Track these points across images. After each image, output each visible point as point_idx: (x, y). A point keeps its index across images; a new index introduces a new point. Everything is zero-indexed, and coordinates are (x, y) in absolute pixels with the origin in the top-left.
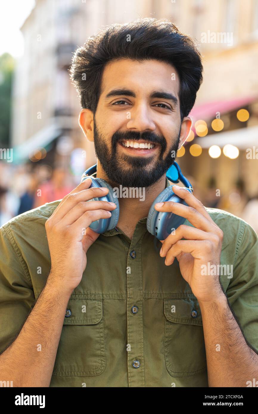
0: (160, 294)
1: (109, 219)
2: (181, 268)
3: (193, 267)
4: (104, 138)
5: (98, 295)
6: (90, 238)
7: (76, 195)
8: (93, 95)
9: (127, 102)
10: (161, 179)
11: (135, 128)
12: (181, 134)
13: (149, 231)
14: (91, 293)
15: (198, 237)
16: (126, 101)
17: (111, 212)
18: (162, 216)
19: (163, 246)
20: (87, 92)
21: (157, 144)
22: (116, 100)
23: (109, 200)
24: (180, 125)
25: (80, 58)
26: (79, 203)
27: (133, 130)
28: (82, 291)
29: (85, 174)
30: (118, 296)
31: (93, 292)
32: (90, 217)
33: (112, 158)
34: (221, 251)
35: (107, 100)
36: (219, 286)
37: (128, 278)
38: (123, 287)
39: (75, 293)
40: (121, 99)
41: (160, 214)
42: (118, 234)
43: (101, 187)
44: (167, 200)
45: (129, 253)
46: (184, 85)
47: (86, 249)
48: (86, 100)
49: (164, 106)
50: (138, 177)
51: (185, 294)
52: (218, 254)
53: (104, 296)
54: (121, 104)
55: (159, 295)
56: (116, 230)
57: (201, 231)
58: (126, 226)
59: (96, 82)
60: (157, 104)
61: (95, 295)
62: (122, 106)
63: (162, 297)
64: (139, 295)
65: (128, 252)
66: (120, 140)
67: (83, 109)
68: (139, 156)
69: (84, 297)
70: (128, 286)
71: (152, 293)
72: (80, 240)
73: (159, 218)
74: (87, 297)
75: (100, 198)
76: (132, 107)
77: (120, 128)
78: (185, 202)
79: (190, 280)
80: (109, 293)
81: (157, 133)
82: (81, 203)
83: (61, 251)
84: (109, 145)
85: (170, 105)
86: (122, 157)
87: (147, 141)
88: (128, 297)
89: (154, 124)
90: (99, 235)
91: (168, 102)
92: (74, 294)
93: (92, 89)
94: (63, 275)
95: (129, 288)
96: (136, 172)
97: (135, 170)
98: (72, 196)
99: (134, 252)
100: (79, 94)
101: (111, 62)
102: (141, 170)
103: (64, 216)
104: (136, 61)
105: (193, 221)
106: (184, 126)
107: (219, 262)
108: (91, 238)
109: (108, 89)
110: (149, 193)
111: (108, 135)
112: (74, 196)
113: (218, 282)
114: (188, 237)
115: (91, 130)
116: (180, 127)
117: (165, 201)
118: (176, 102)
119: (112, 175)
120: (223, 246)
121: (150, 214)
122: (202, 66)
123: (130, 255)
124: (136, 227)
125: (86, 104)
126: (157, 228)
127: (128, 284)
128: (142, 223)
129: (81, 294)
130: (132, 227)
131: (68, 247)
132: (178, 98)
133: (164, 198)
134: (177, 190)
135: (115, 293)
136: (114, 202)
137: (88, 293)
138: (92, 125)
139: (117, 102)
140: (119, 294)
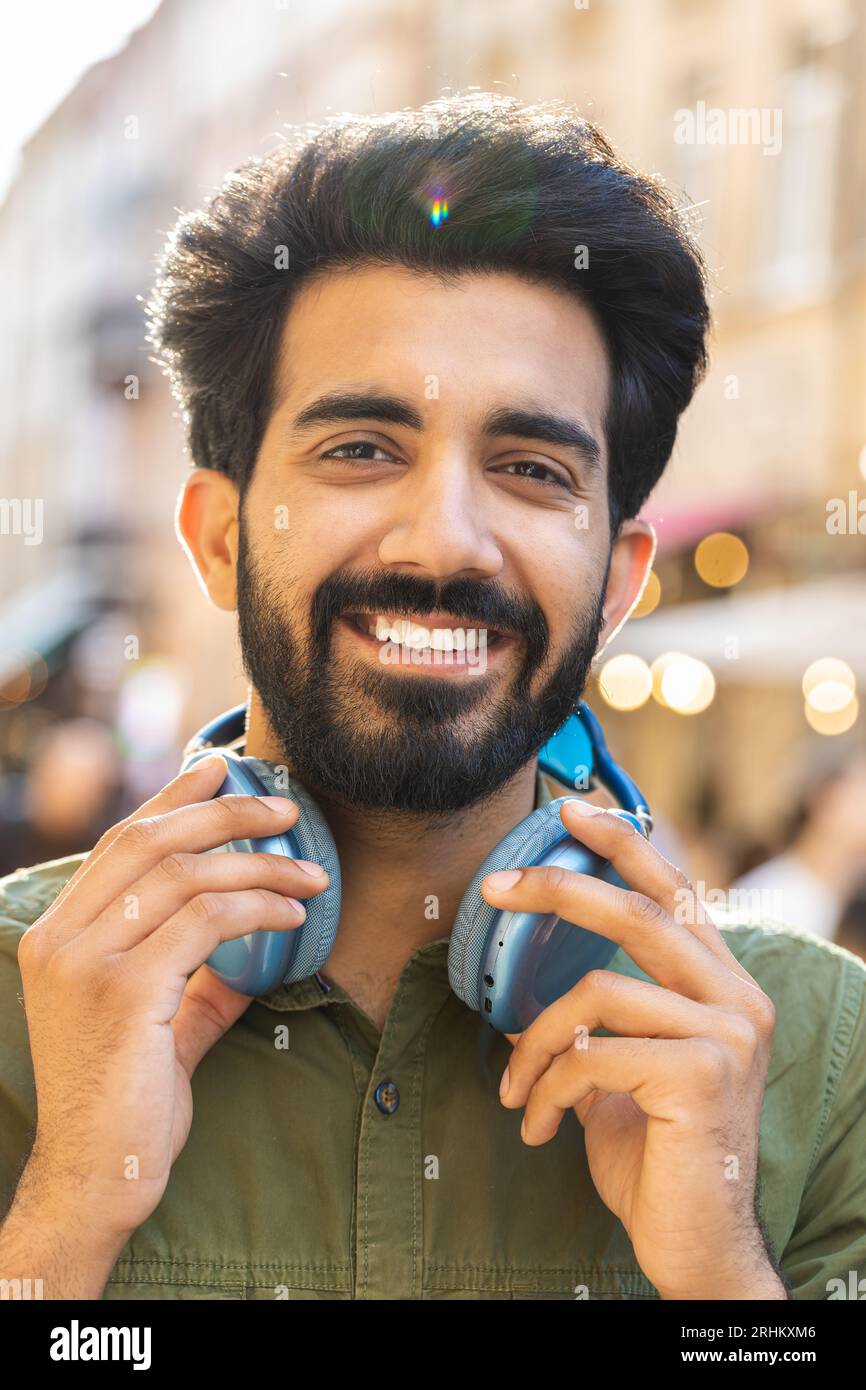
0: (498, 1271)
1: (295, 936)
2: (590, 1153)
3: (642, 1153)
4: (278, 596)
5: (233, 1270)
6: (213, 1013)
7: (155, 825)
8: (242, 413)
9: (384, 451)
10: (515, 781)
11: (415, 564)
12: (608, 592)
13: (459, 993)
14: (203, 1257)
15: (666, 1024)
16: (382, 446)
17: (304, 902)
18: (512, 930)
19: (515, 1057)
20: (214, 399)
21: (507, 631)
22: (336, 439)
23: (298, 852)
24: (605, 557)
25: (191, 258)
26: (167, 859)
27: (404, 571)
28: (162, 1250)
29: (201, 740)
30: (315, 1273)
31: (211, 1254)
32: (213, 920)
33: (313, 682)
34: (766, 1089)
35: (301, 439)
36: (752, 1239)
37: (363, 1197)
38: (339, 1238)
39: (133, 1256)
40: (359, 434)
41: (506, 918)
42: (331, 1005)
43: (266, 793)
44: (538, 862)
45: (370, 1090)
46: (630, 385)
47: (193, 1060)
48: (211, 433)
49: (540, 472)
50: (423, 765)
51: (604, 1275)
52: (752, 1099)
53: (258, 1273)
54: (360, 456)
55: (494, 1274)
56: (323, 988)
57: (680, 998)
58: (362, 973)
59: (255, 359)
60: (510, 465)
61: (218, 1267)
62: (361, 468)
63: (507, 1283)
64: (405, 1273)
65: (365, 1087)
66: (350, 610)
67: (197, 470)
68: (429, 674)
69: (170, 1273)
70: (360, 1233)
71: (461, 1264)
72: (167, 1019)
73: (498, 938)
74: (181, 1276)
75: (260, 841)
76: (405, 473)
77: (351, 558)
78: (613, 867)
79: (627, 1209)
80: (276, 1263)
81: (508, 585)
82: (178, 857)
83: (82, 1063)
84: (300, 630)
85: (567, 469)
86: (354, 680)
87: (464, 618)
88: (360, 1280)
89: (498, 546)
90: (249, 1000)
91: (561, 458)
92: (129, 1258)
93: (237, 389)
94: (86, 1167)
95: (366, 1241)
96: (412, 743)
97: (410, 735)
98: (139, 829)
99: (391, 1088)
100: (182, 406)
101: (320, 275)
102: (435, 737)
103: (101, 912)
104: (430, 275)
105: (645, 954)
106: (622, 559)
107: (753, 1135)
108: (213, 1011)
109: (308, 389)
110: (461, 835)
111: (297, 584)
112: (146, 828)
113: (751, 1222)
114: (619, 1024)
115: (228, 561)
116: (605, 564)
117: (530, 865)
118: (592, 460)
119: (308, 754)
120: (770, 1068)
121: (461, 917)
122: (706, 308)
123: (376, 1099)
124: (403, 981)
125: (211, 448)
126: (490, 981)
127: (362, 1227)
128: (429, 961)
129: (158, 1263)
130: (388, 979)
131: (111, 1046)
132: (601, 442)
133: (524, 851)
134: (579, 819)
135: (304, 1263)
136: (320, 863)
137: (185, 1257)
138: (231, 543)
139: (343, 447)
140: (321, 1268)
